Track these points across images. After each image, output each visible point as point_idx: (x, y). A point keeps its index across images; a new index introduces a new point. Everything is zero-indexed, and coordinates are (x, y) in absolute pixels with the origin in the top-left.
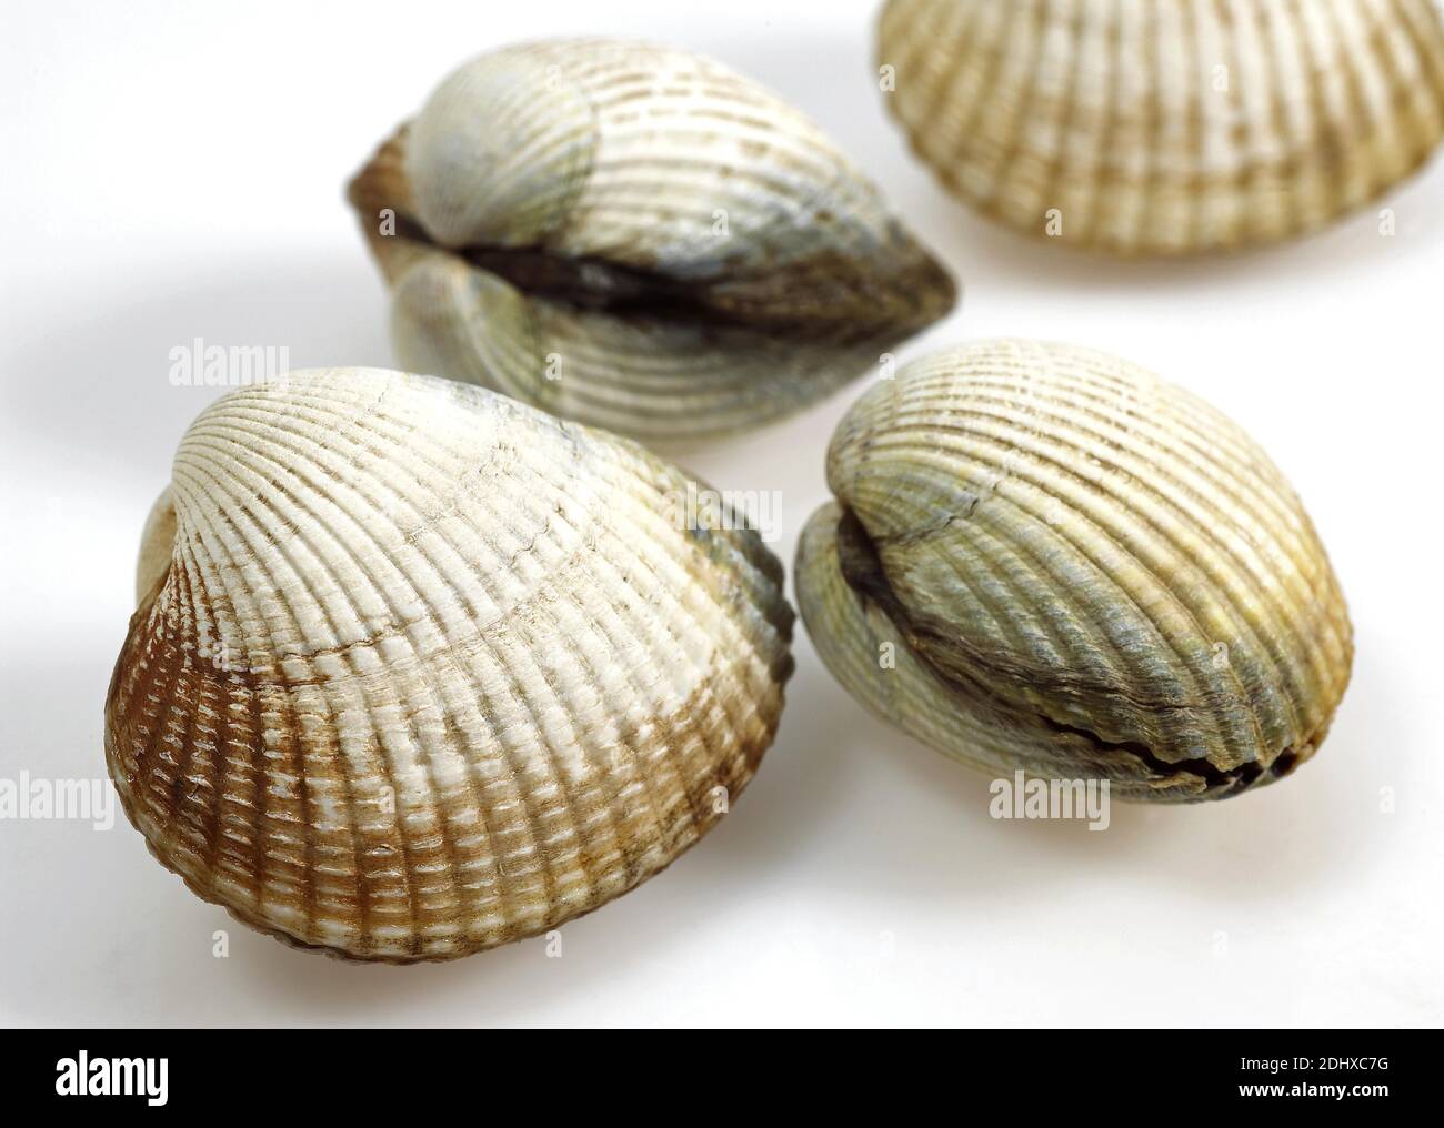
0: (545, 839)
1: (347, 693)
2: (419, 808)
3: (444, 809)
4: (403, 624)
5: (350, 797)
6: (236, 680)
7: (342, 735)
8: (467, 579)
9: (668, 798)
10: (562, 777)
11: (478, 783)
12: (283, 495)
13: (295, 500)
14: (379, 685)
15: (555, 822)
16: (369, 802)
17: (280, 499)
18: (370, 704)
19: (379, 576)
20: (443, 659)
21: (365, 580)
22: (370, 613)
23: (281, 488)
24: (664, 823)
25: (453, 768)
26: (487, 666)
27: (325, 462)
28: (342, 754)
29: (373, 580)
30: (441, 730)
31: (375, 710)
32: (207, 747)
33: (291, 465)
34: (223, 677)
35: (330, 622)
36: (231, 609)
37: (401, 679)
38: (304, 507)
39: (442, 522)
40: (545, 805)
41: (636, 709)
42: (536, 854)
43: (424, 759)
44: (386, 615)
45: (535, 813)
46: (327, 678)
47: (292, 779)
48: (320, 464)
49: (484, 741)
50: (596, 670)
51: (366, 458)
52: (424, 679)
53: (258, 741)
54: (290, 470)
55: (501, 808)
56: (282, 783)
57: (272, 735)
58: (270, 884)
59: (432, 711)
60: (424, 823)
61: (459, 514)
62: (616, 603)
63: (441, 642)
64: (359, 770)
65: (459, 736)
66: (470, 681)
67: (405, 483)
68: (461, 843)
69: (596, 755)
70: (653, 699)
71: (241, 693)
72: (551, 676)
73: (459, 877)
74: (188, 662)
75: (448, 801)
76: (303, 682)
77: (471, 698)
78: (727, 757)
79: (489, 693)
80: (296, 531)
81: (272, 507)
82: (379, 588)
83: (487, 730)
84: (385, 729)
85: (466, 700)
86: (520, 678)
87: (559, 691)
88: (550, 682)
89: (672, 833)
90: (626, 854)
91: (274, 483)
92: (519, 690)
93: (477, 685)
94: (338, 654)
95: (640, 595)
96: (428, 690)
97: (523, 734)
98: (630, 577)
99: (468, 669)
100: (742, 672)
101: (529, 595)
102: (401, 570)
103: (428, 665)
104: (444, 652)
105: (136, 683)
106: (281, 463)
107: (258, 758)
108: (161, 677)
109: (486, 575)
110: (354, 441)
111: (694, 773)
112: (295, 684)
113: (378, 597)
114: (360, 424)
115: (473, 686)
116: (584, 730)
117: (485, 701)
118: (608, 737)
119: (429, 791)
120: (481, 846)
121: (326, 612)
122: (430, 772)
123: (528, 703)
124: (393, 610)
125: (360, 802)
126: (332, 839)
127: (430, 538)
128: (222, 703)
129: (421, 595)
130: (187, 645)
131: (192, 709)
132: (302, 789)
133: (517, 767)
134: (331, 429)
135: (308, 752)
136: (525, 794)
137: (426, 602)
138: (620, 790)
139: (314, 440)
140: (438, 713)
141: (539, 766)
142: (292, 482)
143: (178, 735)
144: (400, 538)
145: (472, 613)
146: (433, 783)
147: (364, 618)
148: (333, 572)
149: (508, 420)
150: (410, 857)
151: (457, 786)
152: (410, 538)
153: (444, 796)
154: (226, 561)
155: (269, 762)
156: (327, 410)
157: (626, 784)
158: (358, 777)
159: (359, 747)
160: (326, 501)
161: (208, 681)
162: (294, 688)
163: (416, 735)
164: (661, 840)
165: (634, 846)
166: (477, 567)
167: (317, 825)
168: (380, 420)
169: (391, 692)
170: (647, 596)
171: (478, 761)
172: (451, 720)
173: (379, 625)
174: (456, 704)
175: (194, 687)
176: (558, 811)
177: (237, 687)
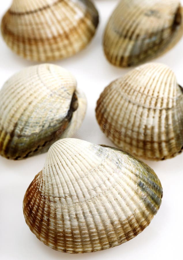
0: (92, 238)
1: (59, 206)
2: (68, 229)
3: (72, 230)
4: (71, 196)
5: (56, 224)
6: (43, 197)
7: (57, 213)
8: (85, 190)
9: (120, 234)
10: (97, 228)
11: (80, 227)
12: (58, 166)
13: (59, 168)
14: (65, 206)
15: (94, 236)
16: (59, 226)
17: (57, 167)
18: (62, 208)
19: (69, 186)
20: (77, 204)
21: (66, 186)
22: (66, 193)
23: (58, 165)
24: (119, 238)
25: (75, 223)
26: (85, 207)
27: (67, 162)
28: (56, 216)
29: (68, 186)
30: (75, 216)
31: (63, 210)
32: (36, 207)
33: (61, 161)
34: (41, 196)
35: (59, 192)
36: (45, 183)
37: (69, 206)
38: (60, 170)
39: (83, 179)
40: (92, 233)
41: (115, 219)
42: (90, 240)
43: (70, 220)
44: (68, 194)
45: (90, 234)
46: (56, 202)
47: (47, 217)
48: (65, 162)
49: (82, 220)
50: (108, 211)
51: (74, 163)
52: (73, 206)
53: (43, 209)
54: (61, 162)
55: (83, 232)
56: (45, 218)
57: (46, 209)
58: (41, 234)
59: (73, 213)
60: (68, 232)
61: (87, 178)
62: (115, 198)
63: (77, 201)
64: (58, 219)
65: (77, 218)
66: (81, 209)
67: (79, 169)
68: (75, 236)
69: (105, 226)
70: (119, 217)
71: (43, 200)
72: (98, 210)
73: (74, 242)
74: (38, 190)
75: (73, 229)
76: (52, 202)
77: (81, 212)
78: (135, 228)
79: (85, 212)
80: (58, 174)
81: (55, 168)
82: (69, 188)
83: (83, 218)
84: (64, 214)
85: (80, 212)
86: (91, 210)
87: (99, 213)
88: (97, 212)
89: (120, 240)
90: (110, 243)
91: (57, 163)
92: (91, 212)
93: (83, 210)
94: (59, 199)
95: (121, 197)
96: (73, 209)
97: (90, 219)
98: (120, 194)
99: (81, 206)
100: (142, 213)
101: (97, 195)
102: (73, 186)
103: (74, 204)
104: (78, 203)
105: (31, 190)
106: (60, 160)
107: (43, 212)
108: (34, 191)
109: (89, 190)
110: (73, 159)
111: (126, 231)
112: (51, 201)
113: (68, 190)
114: (75, 156)
115: (82, 210)
116: (103, 221)
117: (84, 213)
118: (108, 223)
119: (70, 226)
120: (79, 237)
121: (58, 190)
122: (71, 223)
123: (92, 214)
124: (70, 193)
125: (57, 225)
126: (52, 230)
127: (80, 181)
128: (40, 200)
129: (76, 191)
130: (38, 187)
131: (36, 199)
132: (48, 220)
133: (88, 225)
134: (70, 155)
135: (51, 214)
136: (89, 230)
137: (76, 193)
138: (108, 233)
139: (66, 157)
140: (74, 213)
141: (92, 226)
142: (60, 164)
143: (33, 203)
144: (75, 180)
145: (84, 197)
146: (71, 225)
147: (64, 193)
148: (62, 184)
149: (105, 159)
150: (65, 237)
151: (75, 226)
152: (77, 180)
153: (73, 227)
154: (46, 175)
155: (44, 213)
156: (71, 151)
157: (110, 231)
158: (58, 221)
159: (59, 216)
160: (64, 170)
161: (39, 195)
162: (51, 202)
163: (69, 216)
164: (118, 241)
165: (111, 242)
166: (87, 188)
167: (50, 227)
168: (79, 156)
169: (66, 207)
170: (123, 198)
171: (80, 223)
172: (76, 215)
173: (67, 195)
174: (78, 212)
175: (37, 195)
176: (95, 234)
177: (42, 198)
